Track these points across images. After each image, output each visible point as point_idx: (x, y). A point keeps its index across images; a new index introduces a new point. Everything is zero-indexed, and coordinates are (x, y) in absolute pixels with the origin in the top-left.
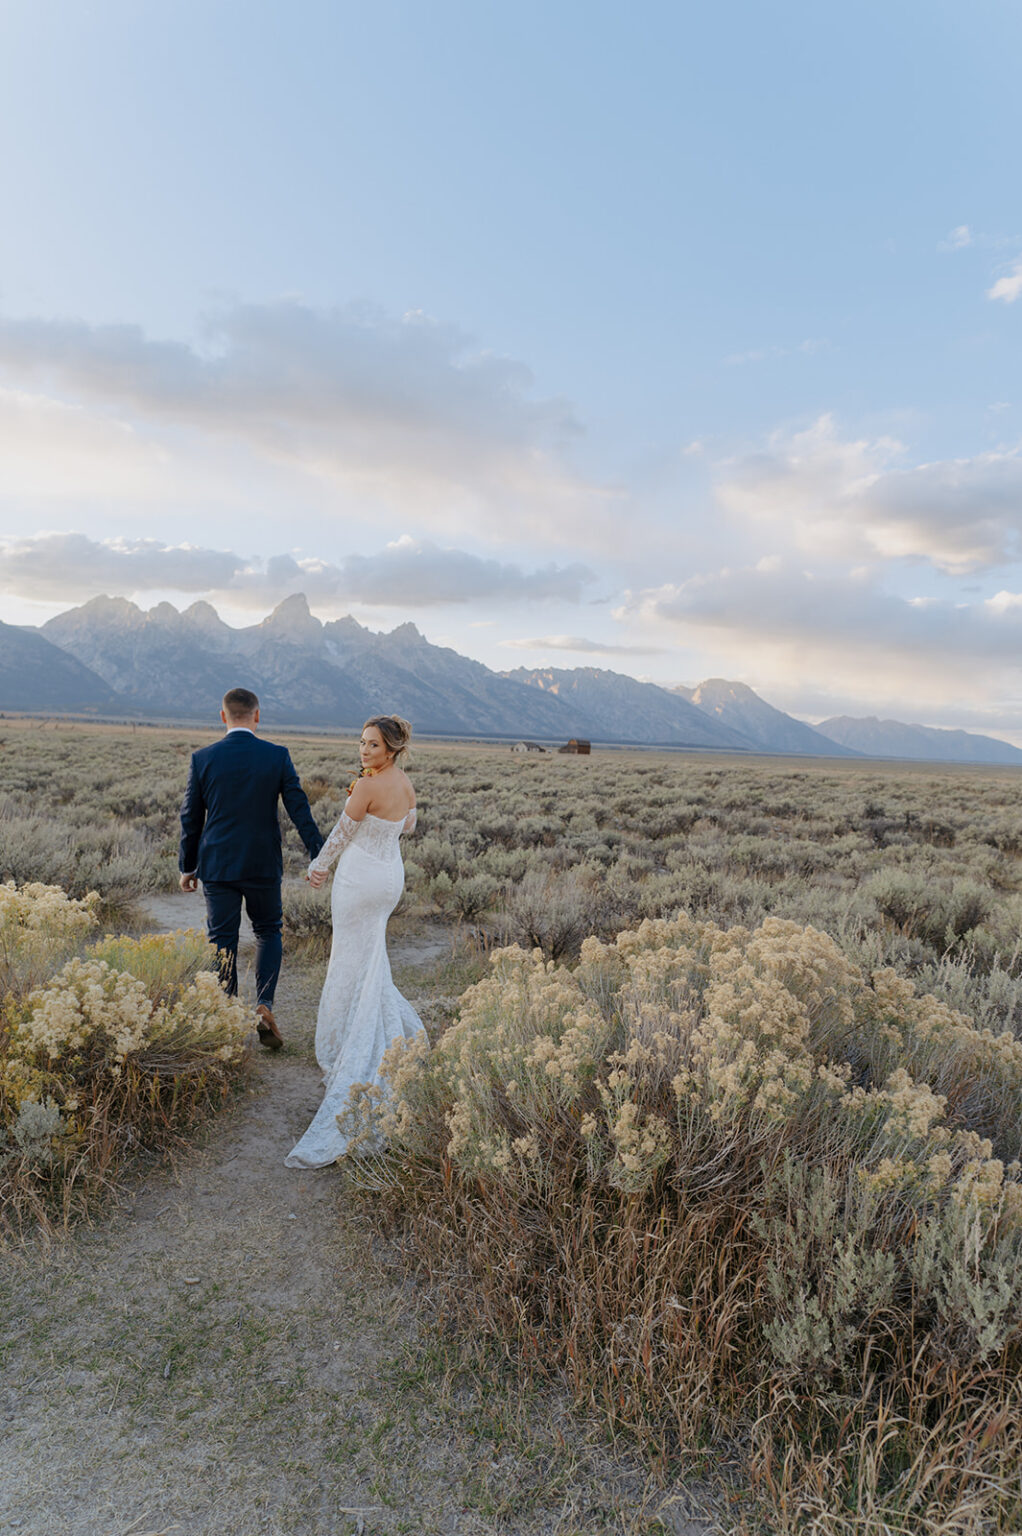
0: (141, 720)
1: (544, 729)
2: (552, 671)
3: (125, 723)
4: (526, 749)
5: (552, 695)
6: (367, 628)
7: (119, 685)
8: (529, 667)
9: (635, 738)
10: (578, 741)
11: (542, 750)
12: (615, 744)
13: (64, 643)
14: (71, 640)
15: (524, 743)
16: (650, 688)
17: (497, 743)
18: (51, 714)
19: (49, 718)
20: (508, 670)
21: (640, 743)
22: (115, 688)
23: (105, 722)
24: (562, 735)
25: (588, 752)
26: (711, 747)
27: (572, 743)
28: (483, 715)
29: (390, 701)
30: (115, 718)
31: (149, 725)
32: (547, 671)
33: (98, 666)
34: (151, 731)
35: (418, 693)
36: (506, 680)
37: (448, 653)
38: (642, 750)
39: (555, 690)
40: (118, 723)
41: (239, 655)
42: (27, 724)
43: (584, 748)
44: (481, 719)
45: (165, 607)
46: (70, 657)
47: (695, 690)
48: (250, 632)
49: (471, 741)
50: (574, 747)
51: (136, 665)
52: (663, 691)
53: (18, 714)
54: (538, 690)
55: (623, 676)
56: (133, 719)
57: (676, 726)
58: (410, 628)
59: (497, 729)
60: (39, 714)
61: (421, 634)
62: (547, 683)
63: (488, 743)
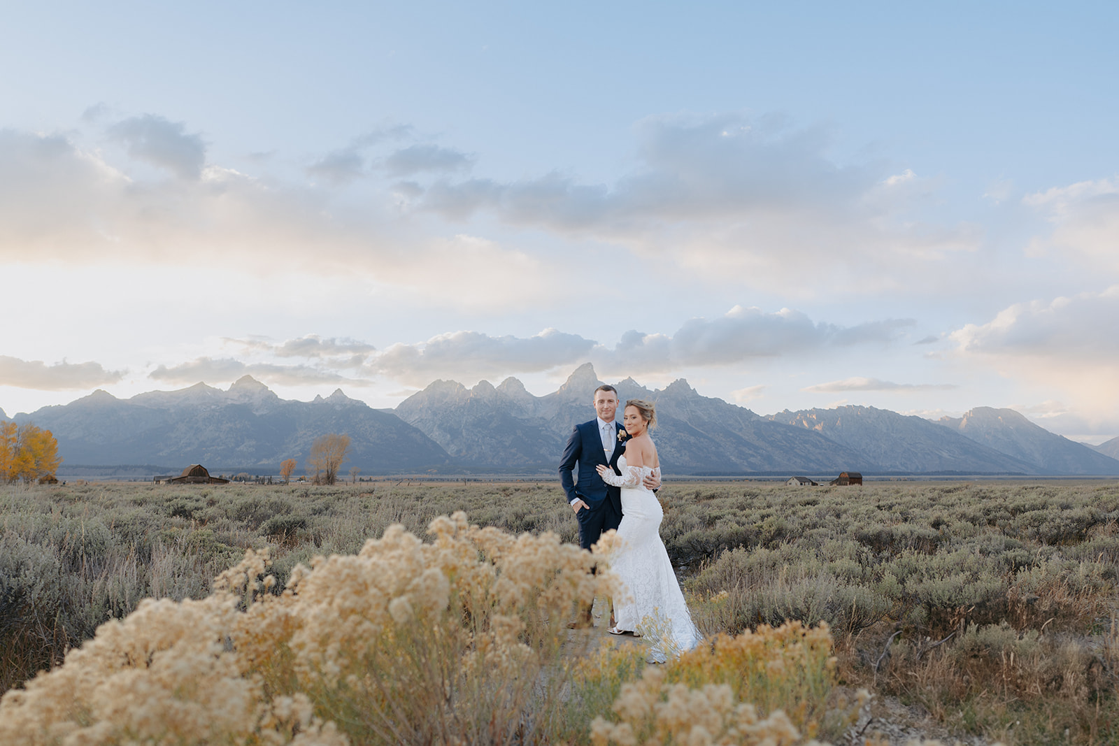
0: (467, 477)
1: (812, 465)
2: (815, 411)
3: (457, 480)
4: (799, 483)
5: (817, 433)
6: (645, 387)
7: (451, 450)
8: (794, 411)
9: (903, 469)
10: (849, 474)
11: (814, 484)
12: (884, 476)
13: (412, 420)
14: (417, 417)
15: (796, 478)
16: (915, 422)
17: (769, 480)
18: (404, 476)
19: (402, 479)
20: (773, 413)
21: (909, 474)
22: (449, 453)
23: (442, 480)
24: (832, 470)
25: (861, 483)
26: (985, 474)
27: (843, 476)
28: (753, 456)
29: (668, 449)
30: (449, 477)
31: (475, 480)
32: (811, 412)
33: (437, 436)
34: (478, 484)
35: (692, 440)
36: (773, 423)
37: (717, 403)
38: (913, 480)
39: (818, 427)
40: (452, 480)
41: (542, 418)
42: (388, 484)
43: (855, 479)
44: (752, 460)
45: (484, 384)
46: (416, 430)
47: (961, 419)
48: (549, 399)
49: (744, 480)
50: (845, 479)
51: (464, 434)
52: (928, 422)
53: (382, 477)
54: (803, 430)
55: (885, 411)
56: (463, 477)
57: (945, 454)
58: (682, 384)
59: (767, 468)
60: (396, 476)
61: (692, 389)
62: (811, 422)
63: (760, 480)
